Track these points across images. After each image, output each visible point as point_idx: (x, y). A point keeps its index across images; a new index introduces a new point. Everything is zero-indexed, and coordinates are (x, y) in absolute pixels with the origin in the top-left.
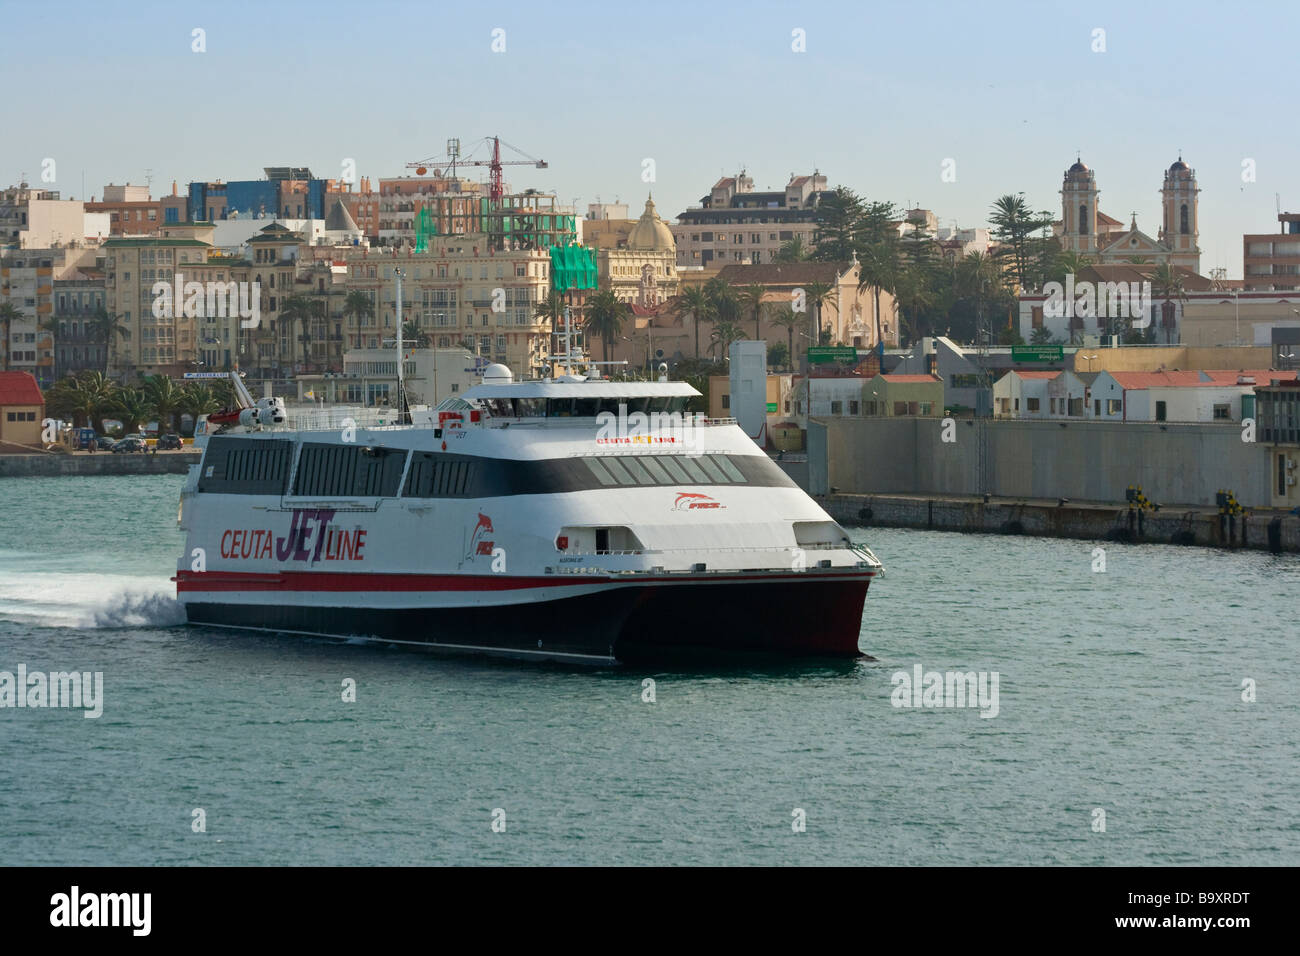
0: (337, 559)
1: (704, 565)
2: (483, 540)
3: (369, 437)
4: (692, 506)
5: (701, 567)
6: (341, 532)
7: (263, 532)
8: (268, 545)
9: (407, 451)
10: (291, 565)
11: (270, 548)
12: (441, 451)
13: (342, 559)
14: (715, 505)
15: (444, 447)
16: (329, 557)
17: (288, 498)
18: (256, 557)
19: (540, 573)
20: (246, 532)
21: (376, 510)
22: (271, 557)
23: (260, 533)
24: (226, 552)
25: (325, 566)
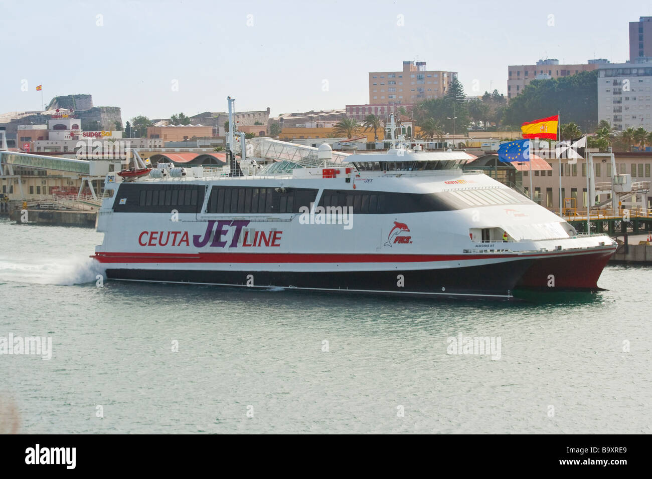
0: (255, 245)
1: (561, 247)
2: (400, 235)
3: (281, 183)
4: (516, 215)
5: (560, 248)
6: (257, 233)
7: (180, 233)
8: (185, 239)
9: (318, 190)
10: (208, 249)
11: (187, 241)
12: (352, 189)
13: (259, 245)
14: (523, 215)
15: (354, 187)
16: (245, 245)
17: (203, 214)
18: (174, 245)
19: (461, 253)
20: (162, 233)
21: (291, 220)
22: (188, 245)
23: (176, 233)
24: (143, 242)
25: (240, 249)
